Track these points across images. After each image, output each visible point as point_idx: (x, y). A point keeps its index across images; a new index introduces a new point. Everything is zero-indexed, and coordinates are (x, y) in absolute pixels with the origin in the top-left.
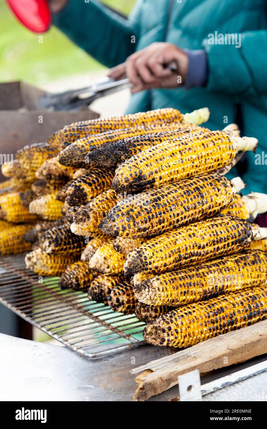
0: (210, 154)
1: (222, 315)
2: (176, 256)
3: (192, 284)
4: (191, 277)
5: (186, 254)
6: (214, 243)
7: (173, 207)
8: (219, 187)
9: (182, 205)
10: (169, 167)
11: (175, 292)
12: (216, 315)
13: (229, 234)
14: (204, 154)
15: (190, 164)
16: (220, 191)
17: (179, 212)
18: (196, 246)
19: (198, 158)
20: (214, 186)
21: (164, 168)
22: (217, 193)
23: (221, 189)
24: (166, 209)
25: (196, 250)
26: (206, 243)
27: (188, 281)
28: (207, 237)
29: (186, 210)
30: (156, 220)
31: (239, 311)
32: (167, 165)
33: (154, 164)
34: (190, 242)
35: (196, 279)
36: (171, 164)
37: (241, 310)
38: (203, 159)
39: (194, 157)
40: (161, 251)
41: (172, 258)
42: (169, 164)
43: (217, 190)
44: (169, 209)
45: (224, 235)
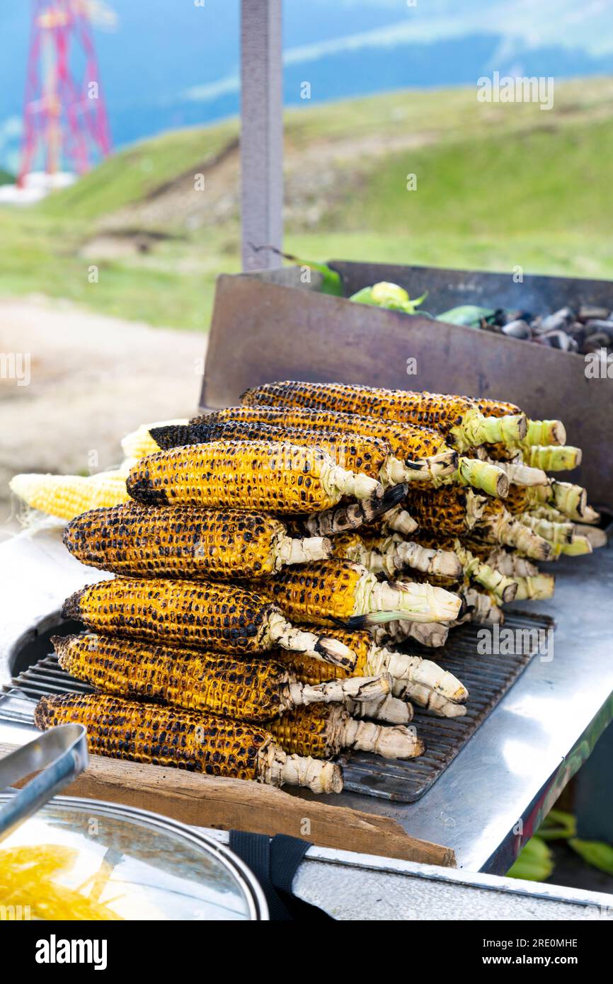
0: (257, 481)
1: (118, 728)
2: (116, 615)
3: (114, 665)
4: (118, 655)
5: (131, 619)
6: (179, 619)
7: (141, 541)
8: (235, 538)
9: (158, 543)
10: (187, 480)
11: (87, 666)
12: (110, 725)
13: (209, 616)
14: (248, 477)
15: (220, 486)
16: (231, 544)
17: (149, 551)
18: (150, 612)
19: (236, 480)
20: (226, 533)
21: (179, 479)
22: (226, 545)
23: (236, 541)
24: (132, 540)
25: (150, 619)
26: (165, 614)
27: (111, 659)
28: (171, 607)
29: (161, 553)
30: (113, 551)
31: (142, 734)
32: (184, 476)
33: (170, 470)
34: (143, 602)
35: (124, 662)
36: (190, 476)
37: (147, 734)
38: (245, 486)
39: (231, 476)
40: (99, 598)
41: (109, 617)
42: (188, 476)
43: (227, 539)
44: (135, 540)
45: (201, 614)
